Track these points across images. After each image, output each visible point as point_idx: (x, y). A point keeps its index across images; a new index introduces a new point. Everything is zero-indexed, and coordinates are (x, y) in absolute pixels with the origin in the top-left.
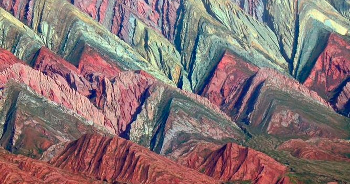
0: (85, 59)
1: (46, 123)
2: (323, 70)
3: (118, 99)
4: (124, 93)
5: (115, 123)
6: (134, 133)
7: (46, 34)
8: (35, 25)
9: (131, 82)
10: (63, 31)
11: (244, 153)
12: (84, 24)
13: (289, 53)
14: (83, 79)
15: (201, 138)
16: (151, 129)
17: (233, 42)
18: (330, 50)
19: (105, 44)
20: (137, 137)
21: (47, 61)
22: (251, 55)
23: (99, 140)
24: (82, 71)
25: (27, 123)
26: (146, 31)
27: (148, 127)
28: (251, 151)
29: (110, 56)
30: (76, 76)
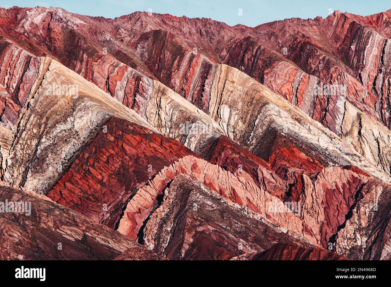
0: (277, 151)
1: (225, 229)
3: (321, 201)
4: (329, 193)
5: (316, 230)
6: (342, 244)
7: (227, 120)
8: (211, 110)
9: (338, 180)
10: (249, 116)
12: (277, 109)
14: (274, 175)
16: (365, 239)
19: (304, 133)
20: (346, 249)
21: (228, 153)
23: (296, 251)
24: (273, 165)
25: (200, 229)
26: (359, 116)
27: (361, 235)
29: (309, 148)
30: (265, 173)
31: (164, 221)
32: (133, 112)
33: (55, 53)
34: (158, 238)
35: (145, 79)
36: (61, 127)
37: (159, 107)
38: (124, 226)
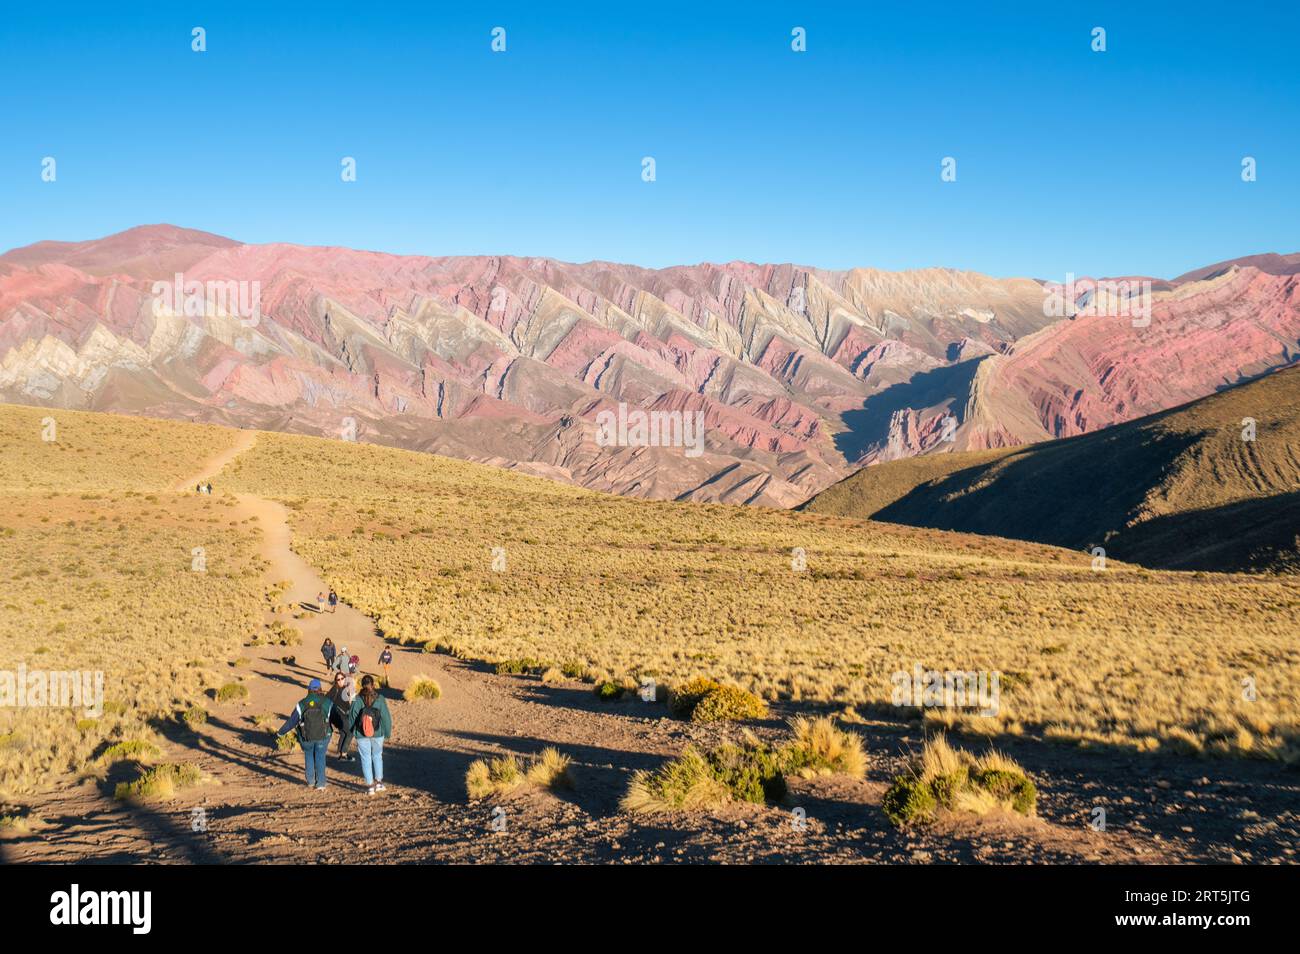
0: (672, 339)
1: (644, 381)
2: (846, 350)
3: (696, 366)
4: (701, 362)
5: (693, 382)
6: (707, 390)
7: (644, 321)
8: (636, 315)
9: (705, 355)
10: (656, 320)
11: (788, 406)
12: (672, 315)
13: (822, 339)
14: (671, 351)
15: (756, 395)
16: (720, 387)
17: (780, 329)
18: (851, 336)
19: (686, 329)
20: (709, 392)
21: (644, 339)
22: (793, 338)
24: (670, 346)
25: (630, 381)
26: (717, 320)
27: (718, 385)
28: (793, 404)
29: (690, 338)
30: (665, 350)
31: (610, 376)
32: (592, 316)
33: (549, 283)
34: (606, 386)
35: (599, 297)
36: (553, 324)
37: (607, 313)
38: (590, 379)
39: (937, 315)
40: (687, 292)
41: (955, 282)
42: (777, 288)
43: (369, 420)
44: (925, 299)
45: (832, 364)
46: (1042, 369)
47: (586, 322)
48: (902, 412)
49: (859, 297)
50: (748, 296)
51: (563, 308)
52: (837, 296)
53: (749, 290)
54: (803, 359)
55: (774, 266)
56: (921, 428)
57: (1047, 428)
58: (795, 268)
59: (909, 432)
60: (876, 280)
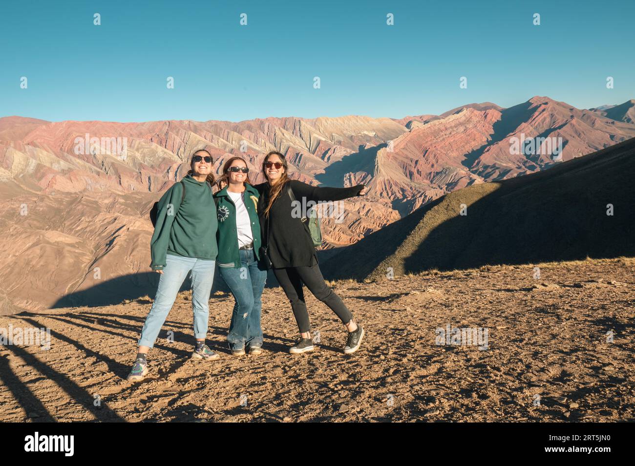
2: (319, 151)
8: (231, 142)
13: (309, 147)
18: (321, 145)
19: (253, 146)
22: (297, 147)
29: (255, 150)
32: (212, 144)
33: (192, 131)
35: (214, 135)
37: (218, 142)
39: (354, 134)
40: (251, 131)
41: (359, 121)
42: (288, 127)
43: (119, 195)
44: (347, 128)
45: (314, 157)
46: (401, 153)
47: (210, 146)
48: (348, 174)
49: (322, 129)
50: (277, 131)
51: (199, 141)
52: (313, 129)
53: (277, 128)
54: (303, 156)
55: (286, 118)
56: (357, 180)
57: (406, 176)
58: (294, 119)
59: (352, 182)
60: (328, 122)
